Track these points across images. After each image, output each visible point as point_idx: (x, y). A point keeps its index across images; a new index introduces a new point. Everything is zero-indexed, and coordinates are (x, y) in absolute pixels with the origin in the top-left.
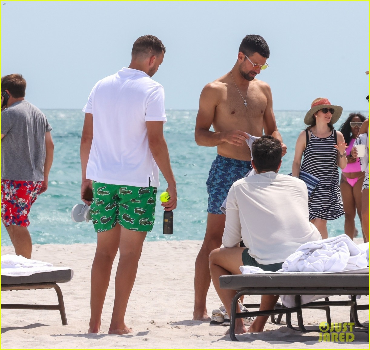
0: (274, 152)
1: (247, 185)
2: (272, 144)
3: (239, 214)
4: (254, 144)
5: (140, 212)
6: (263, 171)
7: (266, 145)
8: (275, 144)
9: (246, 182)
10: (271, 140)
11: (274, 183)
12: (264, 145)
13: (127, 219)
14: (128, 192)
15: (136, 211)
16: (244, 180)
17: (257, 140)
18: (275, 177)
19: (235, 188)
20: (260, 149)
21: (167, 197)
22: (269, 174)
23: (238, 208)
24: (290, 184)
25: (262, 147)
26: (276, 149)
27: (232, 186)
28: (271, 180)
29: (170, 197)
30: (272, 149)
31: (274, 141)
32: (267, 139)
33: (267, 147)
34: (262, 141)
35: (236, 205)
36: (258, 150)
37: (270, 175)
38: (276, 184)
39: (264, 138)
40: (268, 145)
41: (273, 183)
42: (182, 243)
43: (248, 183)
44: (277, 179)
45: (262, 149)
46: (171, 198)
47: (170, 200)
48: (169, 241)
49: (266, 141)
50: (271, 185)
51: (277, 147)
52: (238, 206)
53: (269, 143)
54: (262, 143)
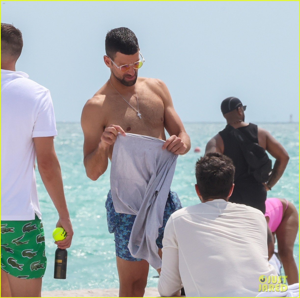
0: (224, 173)
1: (189, 217)
2: (222, 164)
3: (178, 254)
4: (198, 164)
5: (30, 255)
6: (210, 198)
7: (215, 165)
8: (225, 164)
9: (188, 212)
10: (220, 159)
11: (224, 214)
12: (211, 165)
13: (14, 264)
14: (9, 230)
15: (24, 254)
16: (185, 210)
17: (203, 159)
18: (225, 207)
19: (173, 221)
20: (206, 170)
21: (63, 233)
22: (216, 202)
23: (177, 245)
24: (244, 216)
25: (209, 167)
26: (226, 170)
27: (170, 218)
28: (220, 210)
29: (66, 233)
30: (221, 170)
31: (223, 161)
32: (214, 157)
33: (216, 167)
34: (209, 160)
35: (176, 242)
36: (204, 171)
37: (218, 204)
38: (226, 215)
39: (210, 156)
40: (217, 165)
41: (222, 215)
42: (107, 292)
43: (191, 214)
44: (227, 209)
45: (209, 171)
46: (68, 234)
47: (67, 236)
48: (90, 290)
49: (213, 160)
50: (220, 216)
51: (228, 167)
52: (177, 243)
53: (218, 162)
54: (209, 163)
